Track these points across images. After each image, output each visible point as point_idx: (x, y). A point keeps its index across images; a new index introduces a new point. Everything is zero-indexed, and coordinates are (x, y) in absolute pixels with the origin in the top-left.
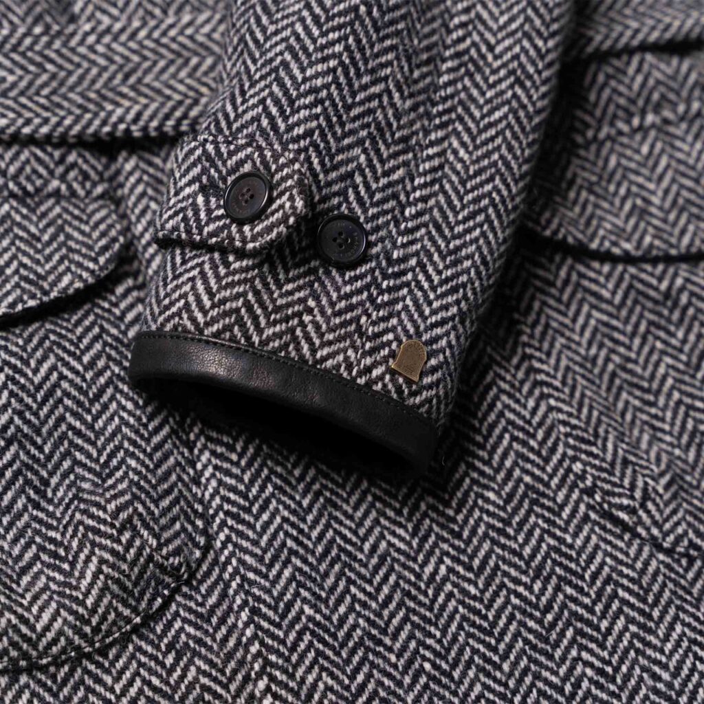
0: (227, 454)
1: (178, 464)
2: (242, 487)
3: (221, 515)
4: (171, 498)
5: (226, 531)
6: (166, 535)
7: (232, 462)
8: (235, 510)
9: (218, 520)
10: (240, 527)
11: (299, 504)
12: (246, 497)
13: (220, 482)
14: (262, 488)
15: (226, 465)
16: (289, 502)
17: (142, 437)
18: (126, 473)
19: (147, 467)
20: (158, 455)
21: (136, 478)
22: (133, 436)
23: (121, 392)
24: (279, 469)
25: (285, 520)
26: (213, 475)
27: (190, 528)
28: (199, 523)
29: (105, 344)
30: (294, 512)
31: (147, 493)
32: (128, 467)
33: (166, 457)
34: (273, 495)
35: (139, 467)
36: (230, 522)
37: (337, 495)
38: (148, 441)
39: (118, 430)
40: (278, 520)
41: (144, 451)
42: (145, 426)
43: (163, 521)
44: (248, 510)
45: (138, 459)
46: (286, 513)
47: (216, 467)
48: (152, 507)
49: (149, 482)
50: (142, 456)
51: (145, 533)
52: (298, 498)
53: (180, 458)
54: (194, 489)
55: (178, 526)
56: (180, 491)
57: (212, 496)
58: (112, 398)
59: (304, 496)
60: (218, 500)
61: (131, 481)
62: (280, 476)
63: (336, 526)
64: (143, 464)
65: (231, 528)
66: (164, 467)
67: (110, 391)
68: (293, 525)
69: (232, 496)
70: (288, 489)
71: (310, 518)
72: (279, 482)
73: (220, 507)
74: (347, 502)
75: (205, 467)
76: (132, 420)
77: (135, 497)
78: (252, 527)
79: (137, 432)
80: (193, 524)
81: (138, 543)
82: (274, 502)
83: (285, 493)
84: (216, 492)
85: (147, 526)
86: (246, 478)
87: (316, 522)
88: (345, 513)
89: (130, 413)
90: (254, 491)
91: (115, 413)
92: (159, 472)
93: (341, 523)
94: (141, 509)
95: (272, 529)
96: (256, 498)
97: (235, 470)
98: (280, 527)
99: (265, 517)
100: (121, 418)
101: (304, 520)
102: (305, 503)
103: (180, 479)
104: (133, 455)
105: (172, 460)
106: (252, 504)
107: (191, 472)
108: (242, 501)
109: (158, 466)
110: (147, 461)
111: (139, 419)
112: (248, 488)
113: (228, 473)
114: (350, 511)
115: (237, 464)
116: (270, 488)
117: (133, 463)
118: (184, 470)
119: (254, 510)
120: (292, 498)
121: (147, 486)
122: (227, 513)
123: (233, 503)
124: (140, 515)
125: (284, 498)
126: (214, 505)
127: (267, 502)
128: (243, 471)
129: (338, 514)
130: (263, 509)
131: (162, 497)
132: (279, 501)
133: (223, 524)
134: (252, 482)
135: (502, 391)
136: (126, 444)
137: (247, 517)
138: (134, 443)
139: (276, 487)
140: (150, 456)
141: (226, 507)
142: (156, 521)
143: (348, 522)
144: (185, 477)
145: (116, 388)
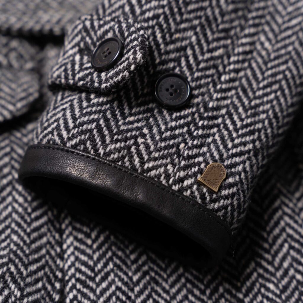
0: (85, 239)
1: (49, 242)
2: (91, 263)
3: (73, 280)
4: (39, 265)
5: (75, 292)
6: (28, 290)
7: (87, 245)
8: (83, 278)
9: (70, 284)
10: (85, 290)
11: (131, 279)
12: (92, 270)
13: (77, 259)
14: (106, 265)
15: (83, 247)
16: (123, 276)
17: (25, 221)
18: (9, 245)
19: (25, 242)
20: (35, 235)
21: (15, 248)
22: (19, 220)
23: (17, 190)
24: (120, 253)
25: (118, 288)
26: (73, 253)
27: (49, 287)
28: (58, 285)
29: (12, 158)
30: (126, 284)
31: (21, 259)
32: (12, 240)
33: (41, 237)
34: (112, 270)
35: (19, 241)
36: (78, 286)
37: (160, 275)
38: (29, 224)
39: (10, 215)
40: (113, 288)
41: (25, 231)
42: (29, 215)
43: (29, 280)
44: (92, 279)
45: (19, 236)
46: (120, 284)
47: (76, 248)
48: (22, 269)
49: (23, 252)
50: (22, 234)
51: (13, 286)
52: (130, 274)
53: (51, 239)
54: (58, 261)
55: (40, 285)
56: (47, 262)
57: (70, 267)
58: (10, 194)
59: (135, 273)
60: (73, 270)
61: (11, 250)
62: (120, 258)
63: (156, 297)
64: (22, 239)
65: (79, 291)
66: (38, 244)
67: (9, 189)
68: (124, 293)
69: (83, 268)
70: (124, 267)
71: (137, 289)
72: (118, 262)
73: (73, 275)
74: (166, 281)
75: (69, 247)
76: (20, 210)
77: (11, 260)
78: (93, 291)
79: (22, 218)
80: (53, 285)
81: (6, 292)
82: (112, 275)
83: (121, 270)
84: (73, 264)
85: (15, 281)
86: (95, 257)
87: (141, 292)
88: (164, 289)
89: (20, 205)
90: (99, 266)
91: (10, 204)
92: (33, 246)
93: (159, 295)
94: (13, 269)
95: (108, 294)
96: (100, 271)
97: (89, 251)
98: (114, 293)
99: (104, 285)
100: (13, 208)
101: (132, 290)
102: (135, 278)
103: (48, 253)
104: (16, 233)
105: (44, 240)
106: (96, 275)
107: (58, 250)
108: (89, 273)
109: (33, 242)
110: (26, 238)
111: (25, 209)
112: (95, 264)
113: (83, 252)
114: (167, 287)
115: (91, 247)
116: (111, 266)
117: (15, 238)
118: (52, 247)
119: (97, 280)
120: (126, 274)
121: (21, 254)
122: (78, 280)
123: (84, 273)
124: (11, 273)
125: (120, 273)
126: (70, 273)
127: (107, 274)
128: (94, 252)
129: (158, 289)
130: (103, 279)
131: (31, 263)
132: (116, 275)
133: (74, 287)
134: (99, 260)
135: (285, 214)
136: (13, 225)
137: (91, 284)
138: (19, 225)
139: (115, 265)
140: (29, 235)
141: (78, 275)
142: (24, 279)
143: (165, 295)
144: (53, 253)
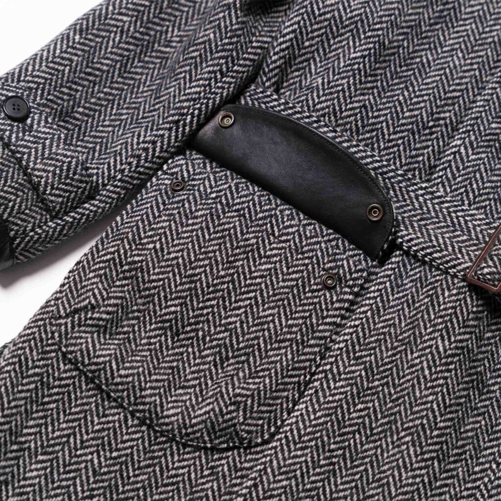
145: (291, 345)
